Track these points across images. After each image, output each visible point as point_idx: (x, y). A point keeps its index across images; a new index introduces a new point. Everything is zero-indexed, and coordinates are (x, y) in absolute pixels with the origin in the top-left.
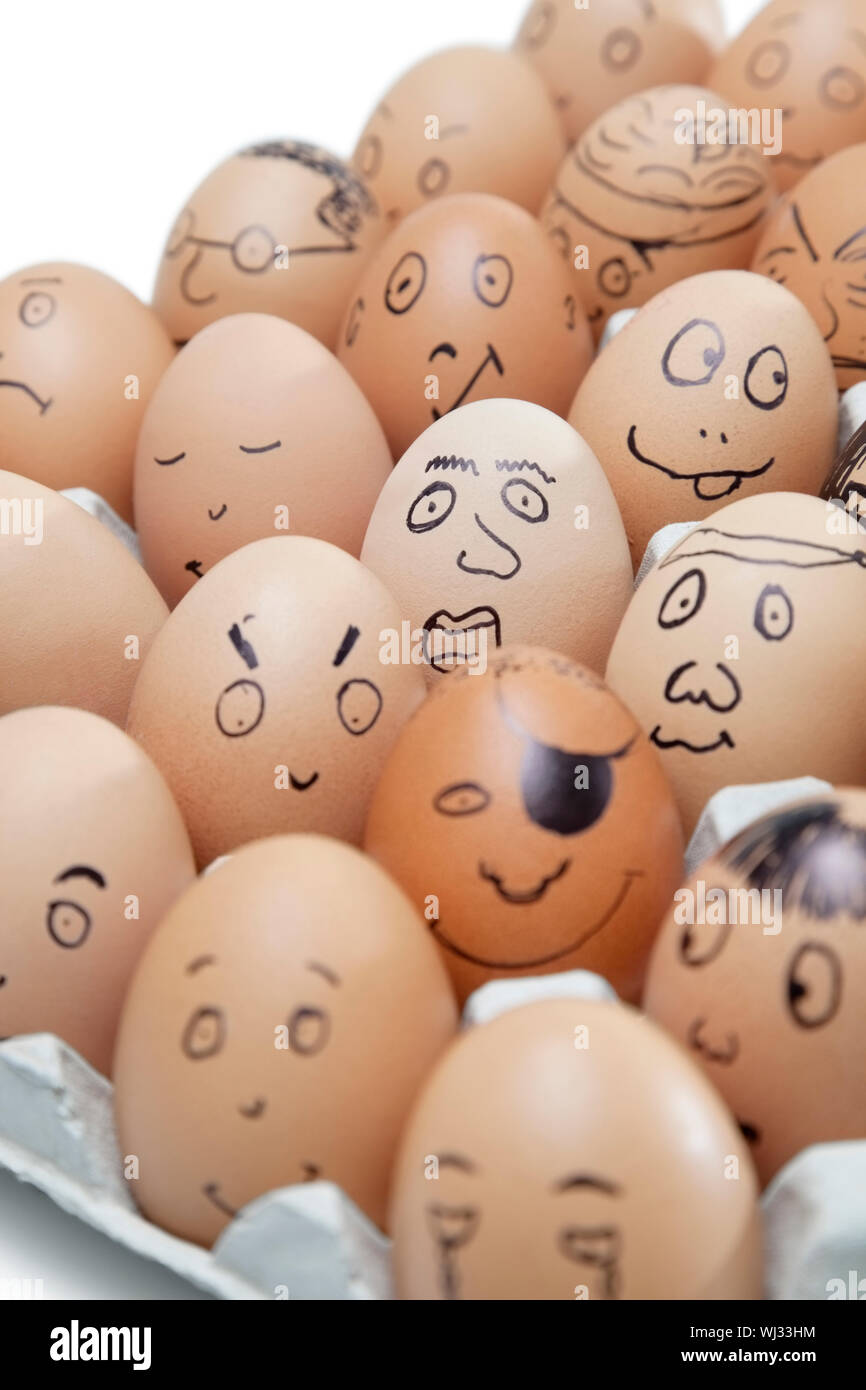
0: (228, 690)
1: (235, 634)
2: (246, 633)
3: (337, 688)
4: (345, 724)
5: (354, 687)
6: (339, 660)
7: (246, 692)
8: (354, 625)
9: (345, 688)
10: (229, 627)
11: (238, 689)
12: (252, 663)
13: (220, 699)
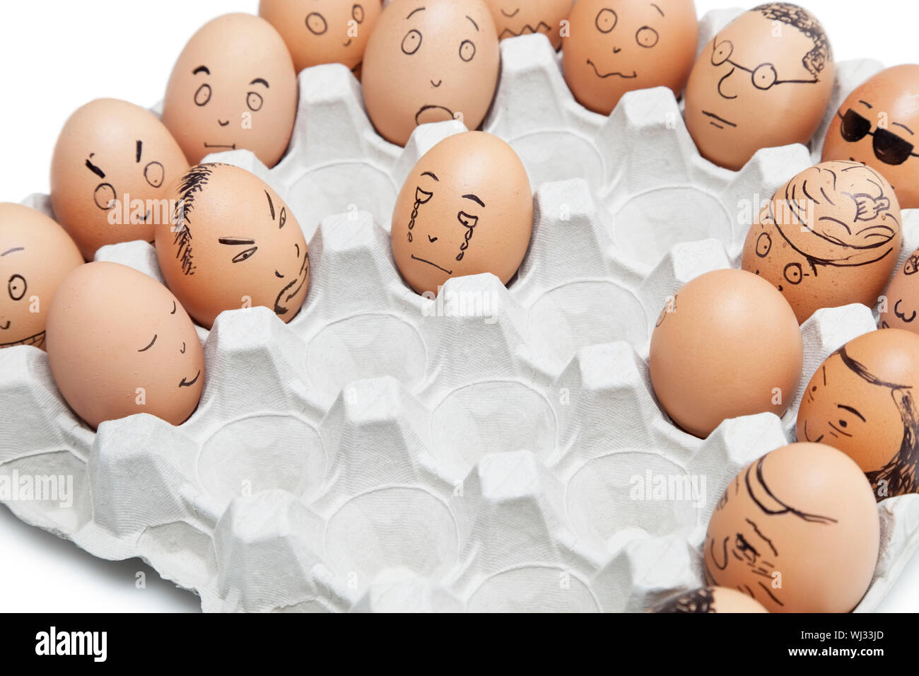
0: (96, 190)
1: (89, 164)
2: (94, 162)
3: (143, 171)
4: (152, 185)
5: (149, 167)
6: (138, 159)
7: (104, 188)
8: (138, 140)
9: (146, 170)
10: (85, 162)
11: (101, 188)
12: (102, 175)
13: (95, 196)
